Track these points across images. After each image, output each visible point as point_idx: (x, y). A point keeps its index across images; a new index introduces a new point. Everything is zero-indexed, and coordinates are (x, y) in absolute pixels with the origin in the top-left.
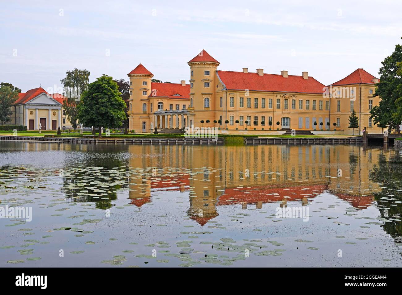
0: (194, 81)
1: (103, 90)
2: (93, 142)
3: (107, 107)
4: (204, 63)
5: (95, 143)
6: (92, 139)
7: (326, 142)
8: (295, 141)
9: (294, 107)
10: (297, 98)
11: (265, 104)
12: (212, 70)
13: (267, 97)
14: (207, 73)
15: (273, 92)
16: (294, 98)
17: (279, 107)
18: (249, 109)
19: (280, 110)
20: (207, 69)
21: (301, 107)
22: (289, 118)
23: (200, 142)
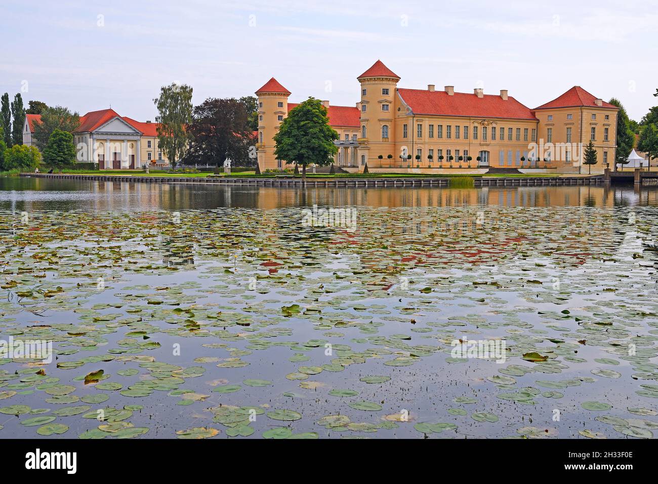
0: (368, 102)
1: (312, 117)
2: (301, 183)
3: (319, 139)
4: (383, 78)
5: (303, 185)
6: (300, 180)
7: (563, 182)
8: (528, 181)
9: (494, 138)
10: (498, 126)
11: (459, 133)
12: (391, 88)
13: (463, 123)
14: (386, 92)
15: (469, 118)
16: (494, 125)
17: (476, 137)
18: (440, 140)
19: (476, 142)
20: (386, 87)
21: (502, 138)
22: (488, 152)
23: (421, 184)
